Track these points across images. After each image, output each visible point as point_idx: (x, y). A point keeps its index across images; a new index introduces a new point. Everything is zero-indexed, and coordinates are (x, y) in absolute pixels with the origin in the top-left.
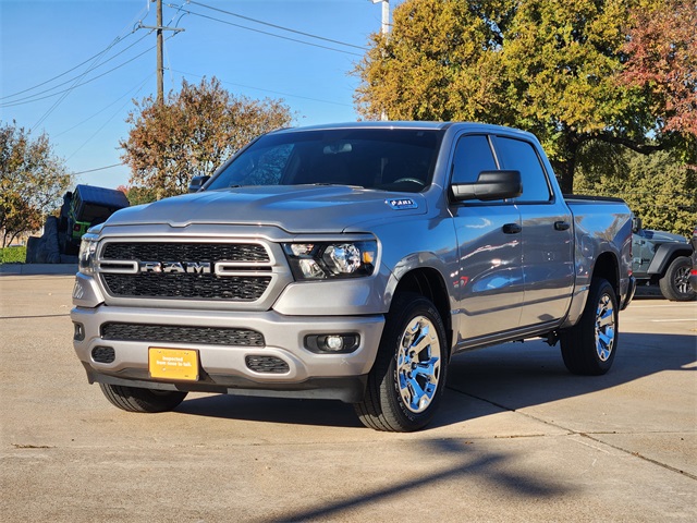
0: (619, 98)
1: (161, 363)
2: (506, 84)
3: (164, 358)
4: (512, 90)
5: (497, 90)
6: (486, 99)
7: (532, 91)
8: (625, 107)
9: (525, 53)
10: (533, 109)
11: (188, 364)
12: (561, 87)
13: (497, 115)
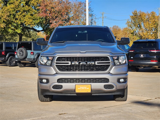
0: (37, 20)
1: (79, 89)
2: (11, 14)
3: (80, 87)
4: (12, 16)
5: (8, 16)
6: (6, 18)
7: (17, 17)
8: (39, 21)
9: (15, 7)
10: (18, 21)
11: (88, 88)
12: (24, 16)
13: (8, 22)
